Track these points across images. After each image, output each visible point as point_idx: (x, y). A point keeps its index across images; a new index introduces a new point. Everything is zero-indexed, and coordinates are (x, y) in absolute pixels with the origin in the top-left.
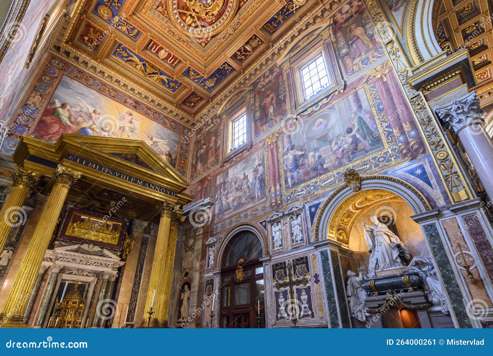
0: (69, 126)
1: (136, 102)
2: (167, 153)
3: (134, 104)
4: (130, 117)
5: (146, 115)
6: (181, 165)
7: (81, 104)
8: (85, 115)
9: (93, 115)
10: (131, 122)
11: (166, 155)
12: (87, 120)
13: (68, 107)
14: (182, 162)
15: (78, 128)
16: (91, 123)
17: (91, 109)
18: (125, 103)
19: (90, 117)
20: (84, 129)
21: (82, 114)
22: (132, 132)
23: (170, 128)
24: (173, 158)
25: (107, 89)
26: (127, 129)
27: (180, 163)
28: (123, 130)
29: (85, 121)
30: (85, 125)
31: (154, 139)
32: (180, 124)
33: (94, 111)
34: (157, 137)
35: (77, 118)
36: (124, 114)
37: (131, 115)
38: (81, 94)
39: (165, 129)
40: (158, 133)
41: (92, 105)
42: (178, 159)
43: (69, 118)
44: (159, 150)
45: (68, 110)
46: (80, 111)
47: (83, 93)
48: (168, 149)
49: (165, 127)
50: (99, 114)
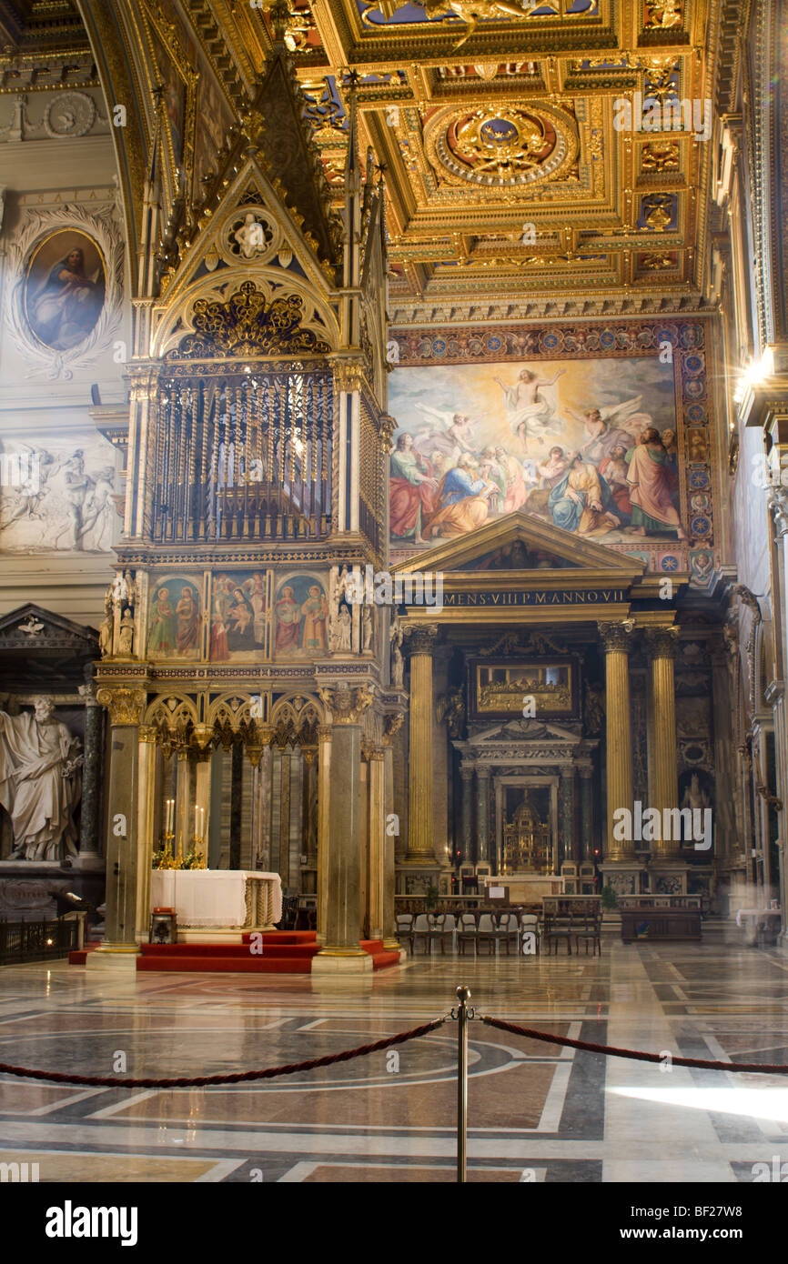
0: (424, 484)
1: (536, 332)
2: (647, 436)
3: (531, 342)
4: (531, 387)
5: (569, 353)
6: (695, 451)
7: (428, 419)
8: (443, 441)
9: (457, 431)
10: (536, 399)
11: (645, 442)
12: (448, 449)
13: (409, 441)
14: (696, 439)
15: (440, 477)
16: (457, 451)
17: (448, 418)
18: (510, 354)
19: (452, 439)
20: (449, 474)
21: (438, 441)
22: (545, 423)
23: (640, 351)
24: (667, 441)
25: (464, 343)
26: (533, 422)
27: (691, 445)
28: (525, 433)
29: (445, 455)
30: (448, 465)
31: (604, 414)
32: (664, 321)
33: (456, 420)
34: (610, 404)
35: (430, 457)
36: (515, 388)
37: (531, 377)
38: (420, 393)
39: (627, 363)
40: (611, 388)
41: (448, 406)
42: (680, 436)
43: (418, 465)
44: (624, 438)
45: (411, 448)
46: (432, 436)
47: (422, 387)
48: (647, 420)
49: (625, 357)
50: (466, 420)
